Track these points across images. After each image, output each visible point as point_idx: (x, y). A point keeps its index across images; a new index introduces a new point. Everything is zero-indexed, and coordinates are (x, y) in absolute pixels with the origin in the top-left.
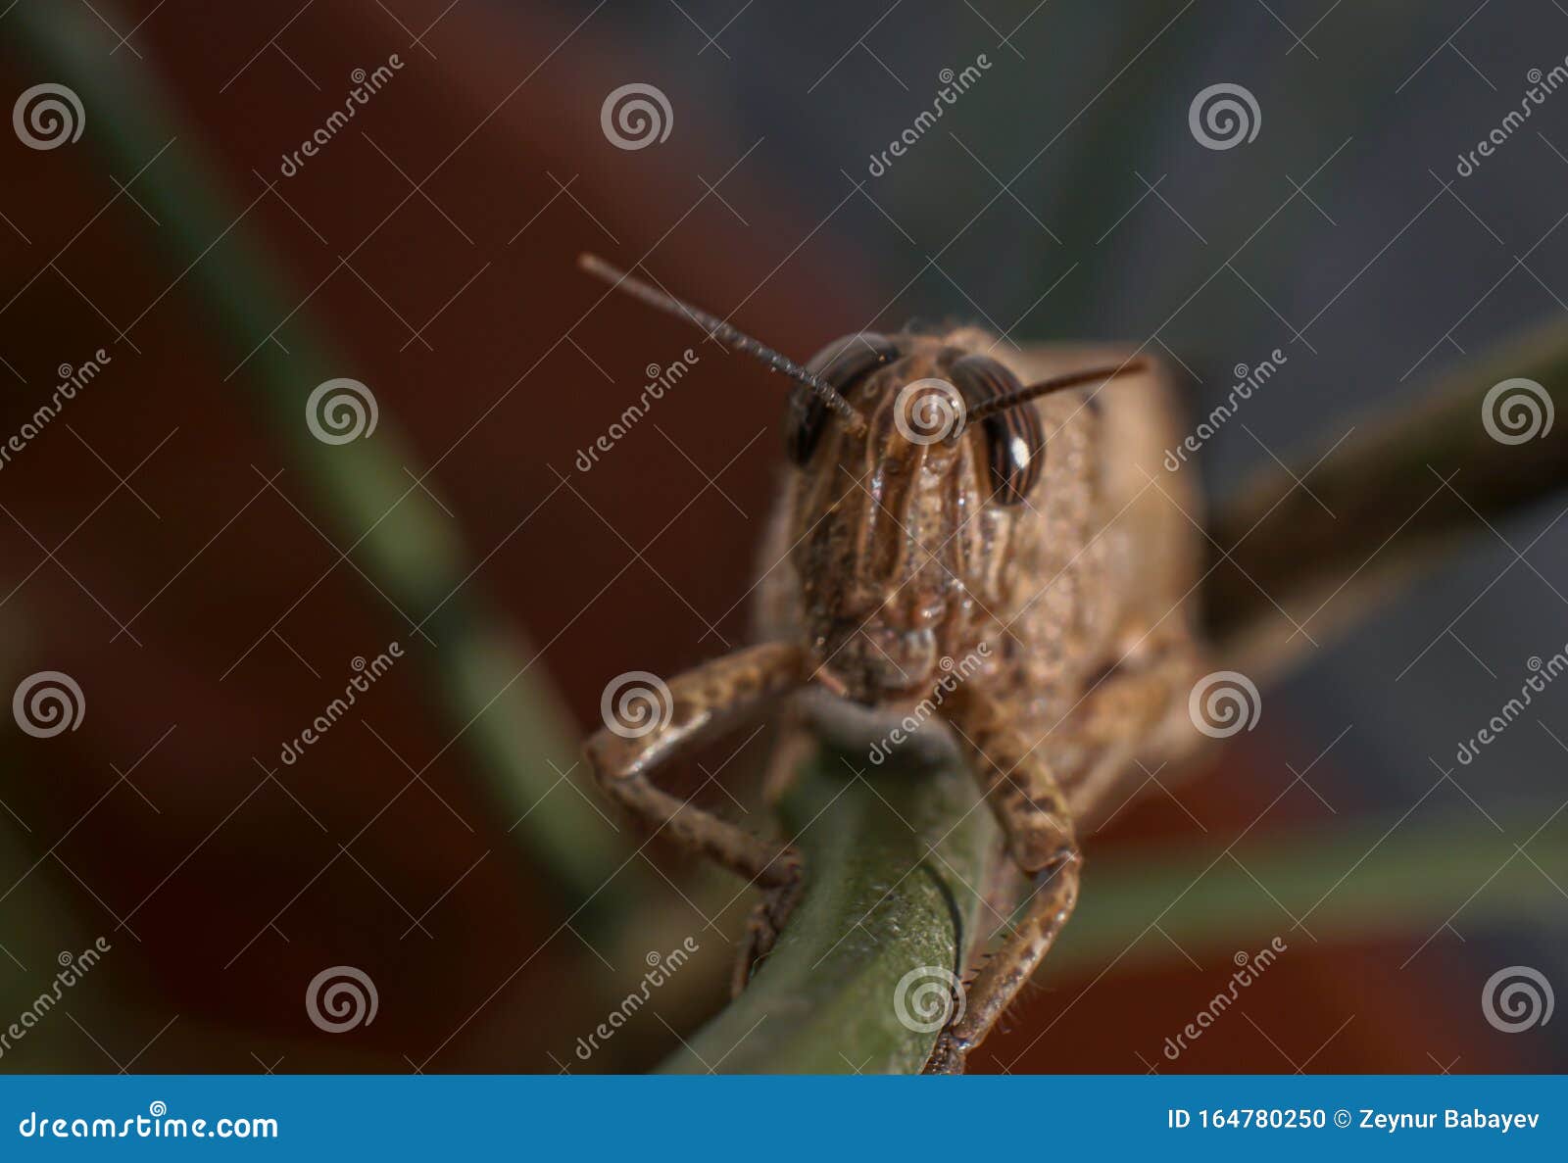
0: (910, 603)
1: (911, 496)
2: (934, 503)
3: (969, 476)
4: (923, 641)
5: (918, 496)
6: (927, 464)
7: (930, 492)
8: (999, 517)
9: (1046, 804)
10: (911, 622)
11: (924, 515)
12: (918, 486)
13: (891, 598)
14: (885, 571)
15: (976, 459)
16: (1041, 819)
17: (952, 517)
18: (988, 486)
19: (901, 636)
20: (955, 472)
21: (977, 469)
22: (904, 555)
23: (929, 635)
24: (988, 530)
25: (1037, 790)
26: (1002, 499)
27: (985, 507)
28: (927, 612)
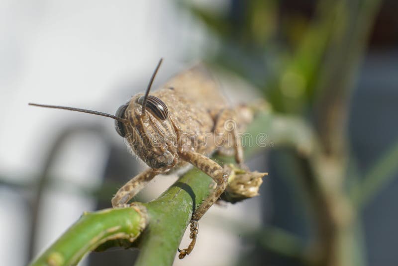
3: (154, 119)
4: (168, 153)
5: (146, 128)
6: (144, 122)
7: (148, 127)
8: (166, 122)
9: (215, 169)
10: (162, 152)
11: (150, 131)
12: (145, 126)
13: (155, 150)
15: (153, 115)
16: (216, 173)
18: (159, 118)
20: (150, 120)
21: (155, 117)
23: (168, 152)
24: (165, 126)
25: (212, 167)
26: (163, 119)
27: (161, 122)
28: (164, 148)
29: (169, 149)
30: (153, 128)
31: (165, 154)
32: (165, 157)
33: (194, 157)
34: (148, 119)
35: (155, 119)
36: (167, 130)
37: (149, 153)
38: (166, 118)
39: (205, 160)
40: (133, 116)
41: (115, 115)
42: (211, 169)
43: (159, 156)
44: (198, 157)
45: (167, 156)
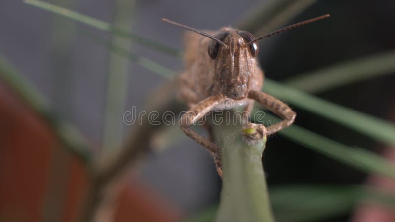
0: (242, 79)
1: (240, 59)
2: (244, 59)
14: (237, 74)
17: (246, 61)
19: (241, 86)
22: (240, 70)
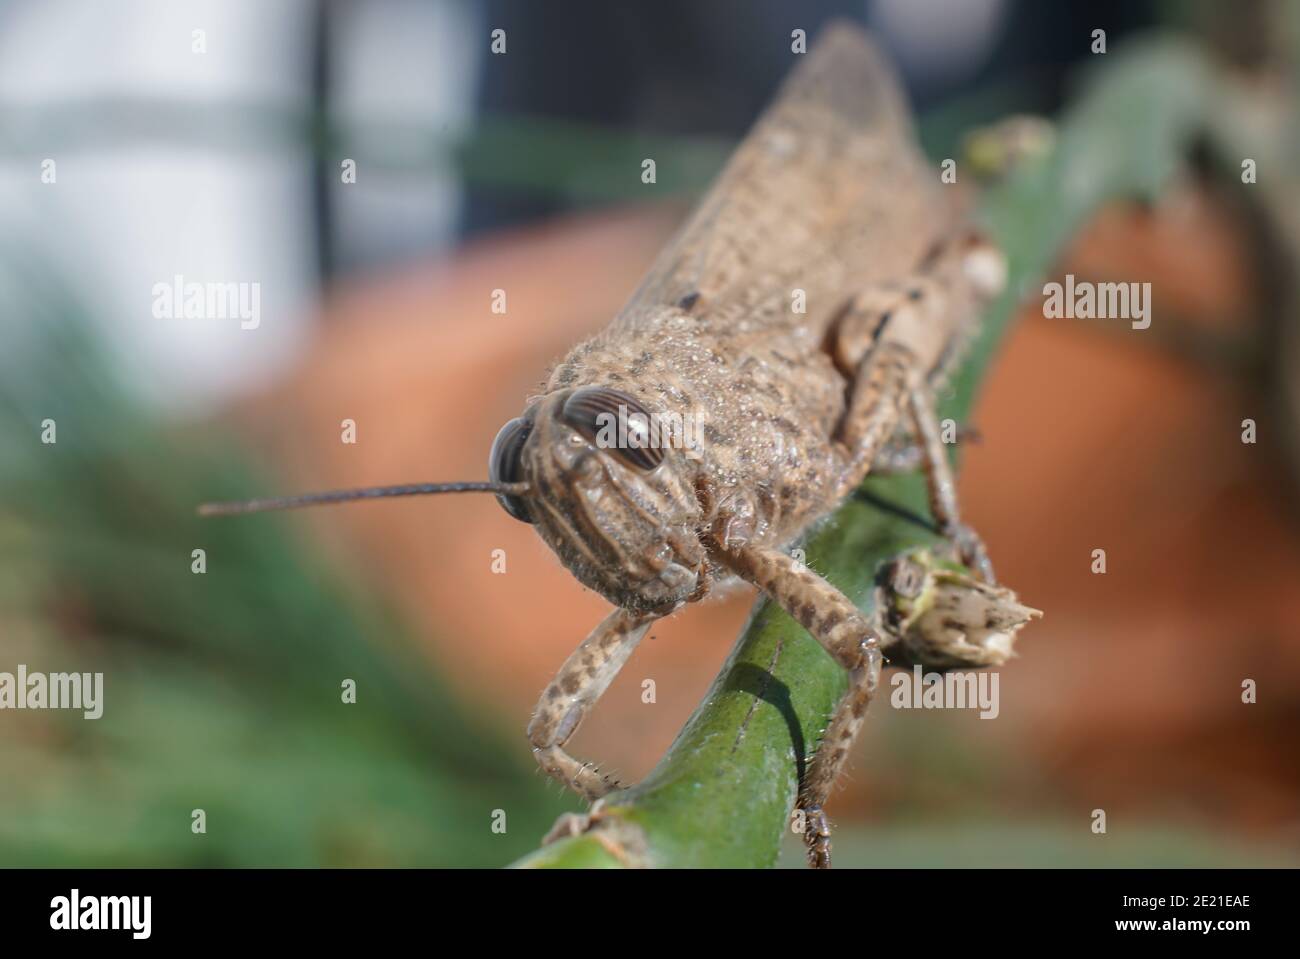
3: (618, 471)
4: (674, 571)
6: (586, 486)
7: (602, 498)
8: (663, 472)
9: (833, 618)
10: (654, 571)
11: (610, 513)
12: (590, 502)
13: (631, 567)
15: (616, 460)
16: (837, 633)
18: (636, 468)
20: (607, 478)
21: (621, 464)
24: (658, 486)
25: (822, 613)
26: (651, 466)
27: (644, 477)
28: (659, 557)
29: (678, 557)
30: (618, 502)
31: (664, 575)
32: (667, 584)
33: (765, 571)
34: (599, 476)
35: (622, 470)
36: (668, 497)
37: (613, 578)
38: (659, 461)
39: (802, 584)
40: (550, 473)
41: (488, 481)
42: (820, 621)
43: (644, 583)
44: (778, 570)
45: (673, 579)
